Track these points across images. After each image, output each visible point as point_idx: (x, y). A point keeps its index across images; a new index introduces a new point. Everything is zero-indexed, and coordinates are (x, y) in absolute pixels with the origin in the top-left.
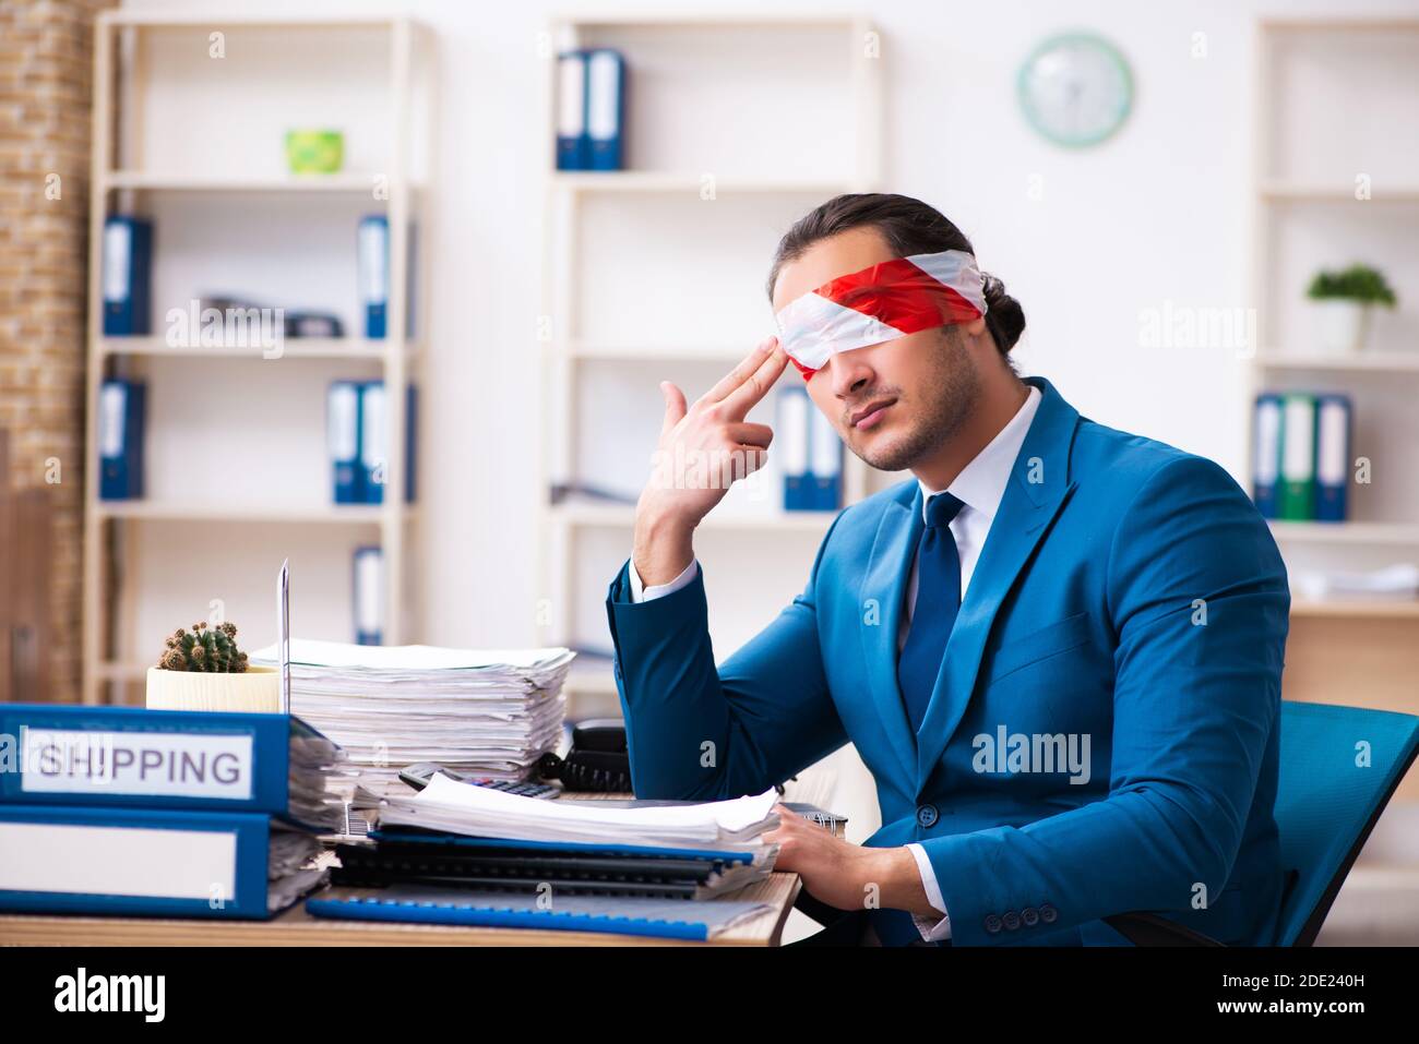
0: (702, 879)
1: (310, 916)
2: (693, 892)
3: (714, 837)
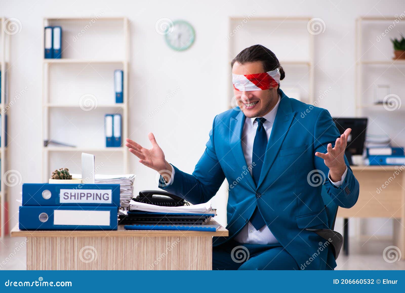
0: (204, 220)
1: (125, 229)
2: (202, 223)
3: (205, 211)
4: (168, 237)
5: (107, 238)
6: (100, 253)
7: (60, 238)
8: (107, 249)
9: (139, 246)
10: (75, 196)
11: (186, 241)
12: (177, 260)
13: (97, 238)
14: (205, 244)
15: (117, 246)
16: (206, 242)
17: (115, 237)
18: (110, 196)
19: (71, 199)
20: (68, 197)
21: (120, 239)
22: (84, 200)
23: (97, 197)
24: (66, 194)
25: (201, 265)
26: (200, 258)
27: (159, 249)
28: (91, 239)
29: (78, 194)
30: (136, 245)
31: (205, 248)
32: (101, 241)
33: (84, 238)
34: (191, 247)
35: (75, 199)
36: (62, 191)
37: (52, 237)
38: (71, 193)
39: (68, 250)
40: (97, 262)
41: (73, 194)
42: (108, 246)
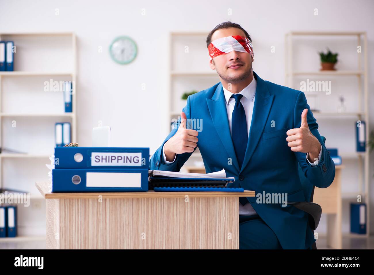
4: (197, 198)
5: (138, 199)
6: (132, 214)
7: (92, 199)
8: (138, 210)
9: (169, 208)
10: (106, 159)
11: (214, 202)
12: (206, 220)
13: (128, 199)
14: (233, 205)
15: (148, 207)
16: (233, 203)
17: (146, 199)
18: (140, 159)
19: (102, 162)
20: (99, 160)
21: (150, 201)
22: (115, 163)
23: (128, 160)
24: (97, 157)
25: (228, 225)
26: (227, 219)
27: (188, 209)
28: (122, 201)
29: (109, 157)
30: (166, 207)
31: (232, 209)
32: (133, 203)
33: (116, 199)
34: (219, 208)
35: (106, 162)
36: (94, 155)
37: (84, 199)
38: (102, 157)
39: (100, 211)
40: (129, 224)
41: (104, 157)
42: (139, 207)
